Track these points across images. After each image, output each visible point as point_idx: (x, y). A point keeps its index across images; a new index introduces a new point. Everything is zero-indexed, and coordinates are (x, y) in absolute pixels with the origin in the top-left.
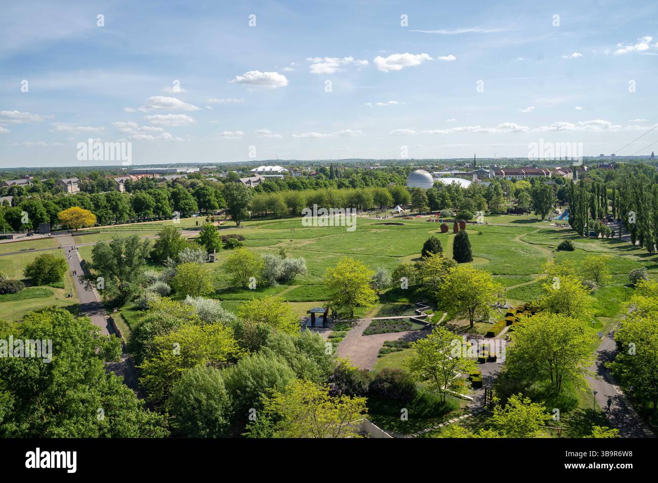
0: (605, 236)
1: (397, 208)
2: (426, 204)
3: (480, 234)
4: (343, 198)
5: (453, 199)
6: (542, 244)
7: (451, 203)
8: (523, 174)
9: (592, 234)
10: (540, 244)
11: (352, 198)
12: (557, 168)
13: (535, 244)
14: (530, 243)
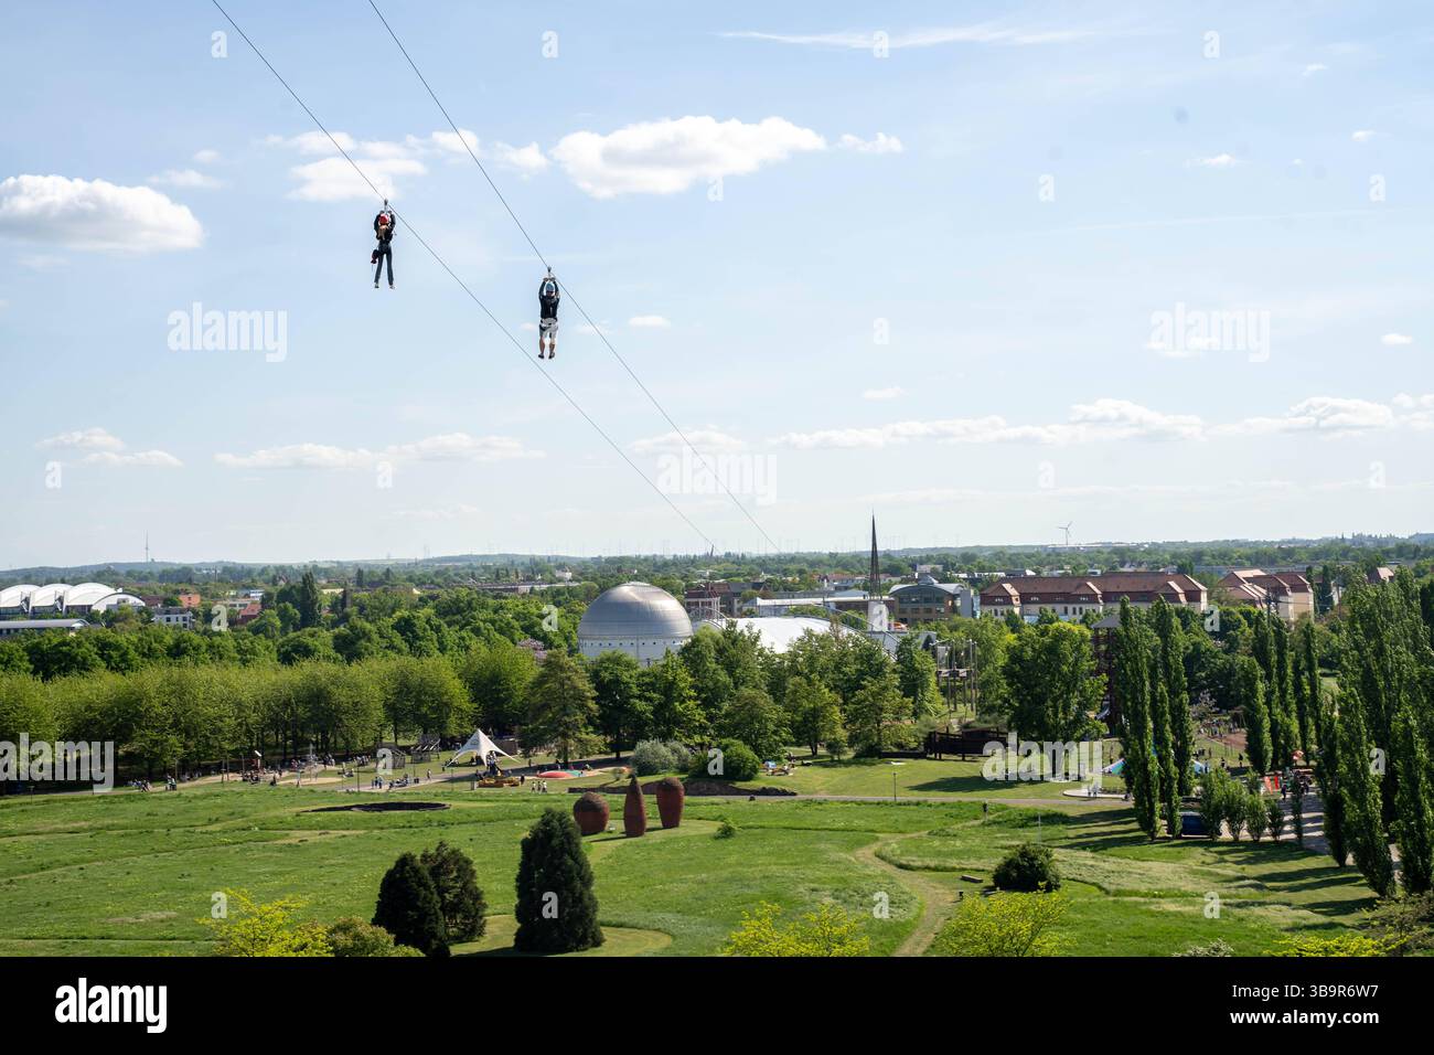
0: (1245, 835)
1: (476, 744)
2: (590, 721)
3: (726, 833)
4: (240, 705)
5: (709, 699)
6: (945, 869)
7: (699, 716)
8: (1093, 598)
9: (1191, 826)
10: (936, 869)
11: (287, 704)
12: (1241, 574)
13: (918, 868)
14: (901, 866)
